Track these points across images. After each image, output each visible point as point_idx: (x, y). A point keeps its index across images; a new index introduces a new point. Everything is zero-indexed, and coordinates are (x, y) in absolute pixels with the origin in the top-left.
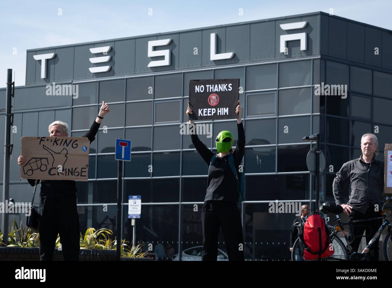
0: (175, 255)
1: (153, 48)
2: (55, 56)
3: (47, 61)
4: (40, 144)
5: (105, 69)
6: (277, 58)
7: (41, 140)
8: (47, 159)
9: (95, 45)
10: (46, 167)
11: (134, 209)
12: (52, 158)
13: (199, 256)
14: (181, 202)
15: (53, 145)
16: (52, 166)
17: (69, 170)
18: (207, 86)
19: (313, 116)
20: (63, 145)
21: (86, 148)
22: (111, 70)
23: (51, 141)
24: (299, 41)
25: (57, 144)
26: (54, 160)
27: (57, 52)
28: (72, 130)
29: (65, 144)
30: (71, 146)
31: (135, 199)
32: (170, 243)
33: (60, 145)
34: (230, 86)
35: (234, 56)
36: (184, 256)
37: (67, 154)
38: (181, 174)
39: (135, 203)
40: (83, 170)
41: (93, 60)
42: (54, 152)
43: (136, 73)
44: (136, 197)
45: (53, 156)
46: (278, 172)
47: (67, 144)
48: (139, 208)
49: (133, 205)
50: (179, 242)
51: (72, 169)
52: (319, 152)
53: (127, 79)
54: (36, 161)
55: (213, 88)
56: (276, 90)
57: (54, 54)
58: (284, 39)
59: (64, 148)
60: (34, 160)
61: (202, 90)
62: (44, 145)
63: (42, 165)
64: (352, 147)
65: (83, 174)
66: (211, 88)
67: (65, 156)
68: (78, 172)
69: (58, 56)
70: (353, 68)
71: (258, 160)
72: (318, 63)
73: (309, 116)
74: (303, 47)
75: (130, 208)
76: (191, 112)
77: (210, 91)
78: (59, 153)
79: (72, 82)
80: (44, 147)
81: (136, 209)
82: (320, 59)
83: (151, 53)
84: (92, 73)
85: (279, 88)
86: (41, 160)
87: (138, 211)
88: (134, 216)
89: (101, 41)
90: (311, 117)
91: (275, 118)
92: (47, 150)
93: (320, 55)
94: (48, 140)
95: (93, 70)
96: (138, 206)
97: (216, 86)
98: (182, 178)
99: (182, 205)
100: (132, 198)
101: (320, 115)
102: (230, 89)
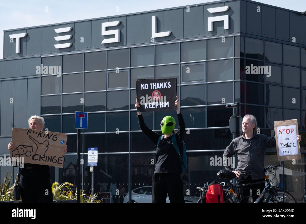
0: (126, 194)
1: (106, 28)
2: (27, 35)
3: (21, 39)
4: (27, 135)
5: (68, 45)
6: (205, 35)
7: (28, 132)
8: (32, 147)
9: (59, 26)
10: (31, 153)
11: (92, 159)
12: (36, 147)
13: (145, 194)
14: (130, 152)
15: (38, 136)
16: (36, 153)
17: (49, 157)
18: (150, 84)
19: (235, 82)
20: (46, 137)
21: (64, 142)
22: (72, 46)
23: (36, 133)
24: (223, 22)
25: (41, 136)
26: (38, 148)
27: (28, 31)
28: (41, 95)
29: (47, 137)
30: (52, 139)
31: (93, 150)
32: (122, 184)
33: (43, 137)
34: (169, 84)
35: (171, 34)
36: (133, 194)
37: (48, 145)
38: (129, 130)
39: (93, 154)
40: (60, 159)
41: (58, 38)
42: (38, 142)
43: (92, 48)
44: (93, 149)
45: (37, 145)
46: (207, 127)
47: (48, 137)
48: (96, 158)
49: (92, 156)
50: (129, 184)
51: (51, 157)
52: (239, 117)
53: (85, 53)
54: (23, 148)
55: (155, 86)
56: (205, 62)
57: (26, 34)
58: (211, 20)
59: (46, 140)
60: (22, 147)
61: (147, 87)
62: (30, 136)
63: (27, 151)
64: (267, 106)
65: (60, 162)
66: (154, 86)
67: (47, 146)
68: (56, 160)
69: (29, 35)
70: (267, 43)
71: (191, 118)
72: (238, 39)
73: (232, 82)
74: (226, 26)
75: (89, 158)
76: (139, 105)
77: (153, 88)
78: (42, 144)
79: (41, 56)
80: (30, 137)
81: (94, 159)
82: (240, 36)
83: (104, 33)
84: (57, 49)
85: (207, 59)
86: (27, 147)
87: (96, 160)
88: (92, 164)
89: (63, 23)
90: (234, 82)
91: (205, 84)
92: (33, 140)
93: (240, 33)
94: (34, 132)
95: (58, 46)
96: (96, 156)
97: (158, 84)
98: (131, 133)
99: (131, 154)
100: (91, 150)
101: (241, 81)
102: (169, 86)
